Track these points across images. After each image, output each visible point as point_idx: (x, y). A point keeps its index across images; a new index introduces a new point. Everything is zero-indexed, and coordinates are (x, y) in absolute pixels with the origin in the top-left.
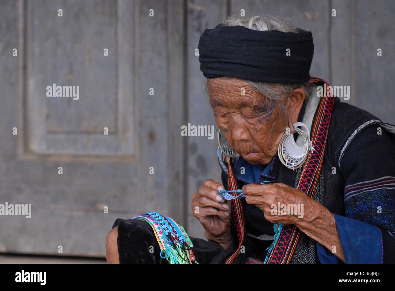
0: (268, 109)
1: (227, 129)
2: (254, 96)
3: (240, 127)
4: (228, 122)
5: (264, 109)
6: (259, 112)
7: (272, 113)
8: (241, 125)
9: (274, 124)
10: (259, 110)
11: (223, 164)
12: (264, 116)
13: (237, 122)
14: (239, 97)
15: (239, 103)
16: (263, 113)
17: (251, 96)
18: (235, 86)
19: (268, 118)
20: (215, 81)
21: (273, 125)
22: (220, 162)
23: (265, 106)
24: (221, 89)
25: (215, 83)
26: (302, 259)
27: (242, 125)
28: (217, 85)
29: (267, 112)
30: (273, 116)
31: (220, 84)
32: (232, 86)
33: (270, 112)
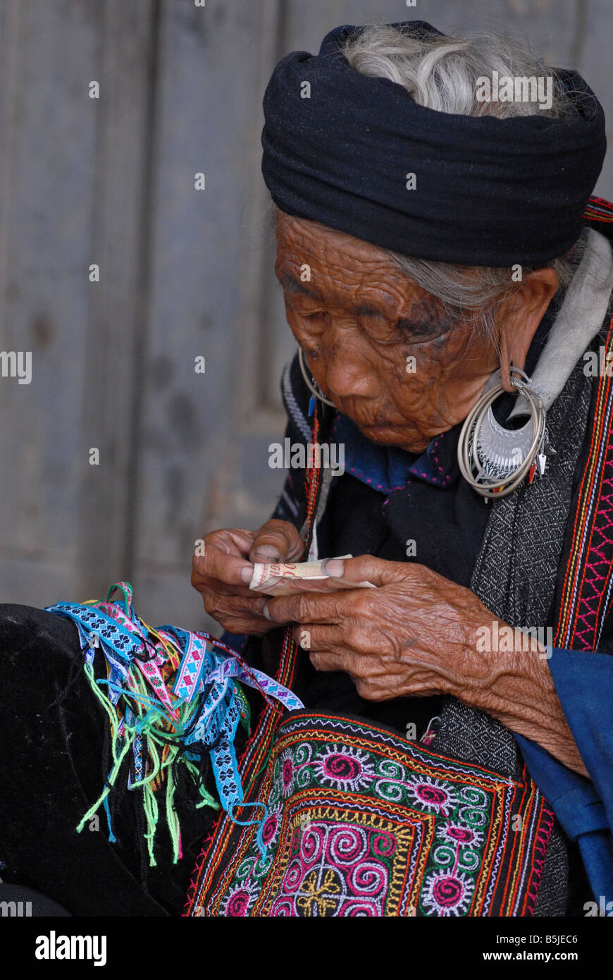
0: (439, 329)
1: (314, 351)
2: (402, 291)
3: (352, 362)
4: (320, 335)
5: (427, 327)
6: (410, 335)
7: (448, 340)
8: (357, 355)
9: (452, 366)
10: (411, 329)
11: (295, 404)
12: (426, 345)
13: (343, 344)
14: (358, 286)
15: (355, 301)
16: (420, 336)
17: (394, 291)
18: (350, 256)
19: (435, 352)
20: (296, 225)
21: (448, 369)
22: (288, 399)
23: (432, 319)
24: (309, 250)
25: (295, 231)
26: (473, 723)
27: (360, 355)
28: (299, 238)
29: (434, 335)
30: (451, 349)
31: (309, 238)
32: (341, 253)
33: (442, 337)
